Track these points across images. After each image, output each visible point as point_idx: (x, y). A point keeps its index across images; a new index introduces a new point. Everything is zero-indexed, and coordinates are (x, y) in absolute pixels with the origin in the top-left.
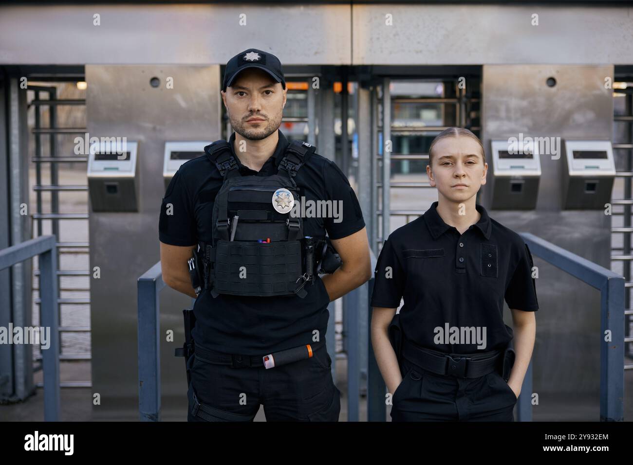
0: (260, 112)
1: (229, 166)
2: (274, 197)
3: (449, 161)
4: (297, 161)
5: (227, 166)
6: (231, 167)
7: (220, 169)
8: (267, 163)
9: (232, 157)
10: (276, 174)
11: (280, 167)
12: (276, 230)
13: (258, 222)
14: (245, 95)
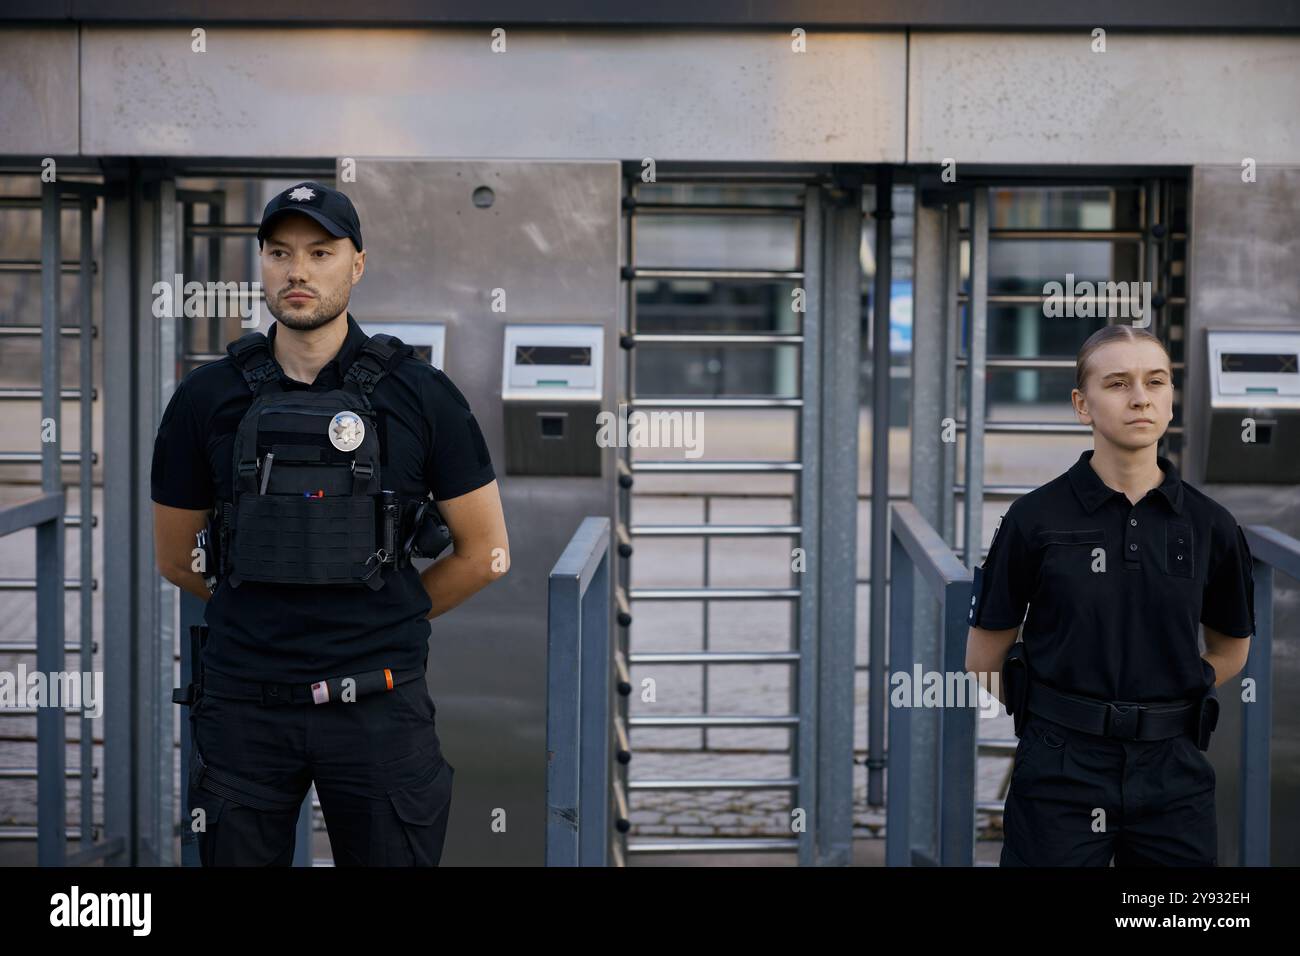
0: (307, 284)
1: (263, 375)
2: (333, 425)
3: (1121, 381)
4: (375, 368)
5: (261, 375)
6: (268, 376)
7: (249, 380)
8: (325, 370)
9: (269, 361)
10: (340, 389)
11: (347, 378)
12: (334, 477)
13: (305, 464)
14: (284, 255)
